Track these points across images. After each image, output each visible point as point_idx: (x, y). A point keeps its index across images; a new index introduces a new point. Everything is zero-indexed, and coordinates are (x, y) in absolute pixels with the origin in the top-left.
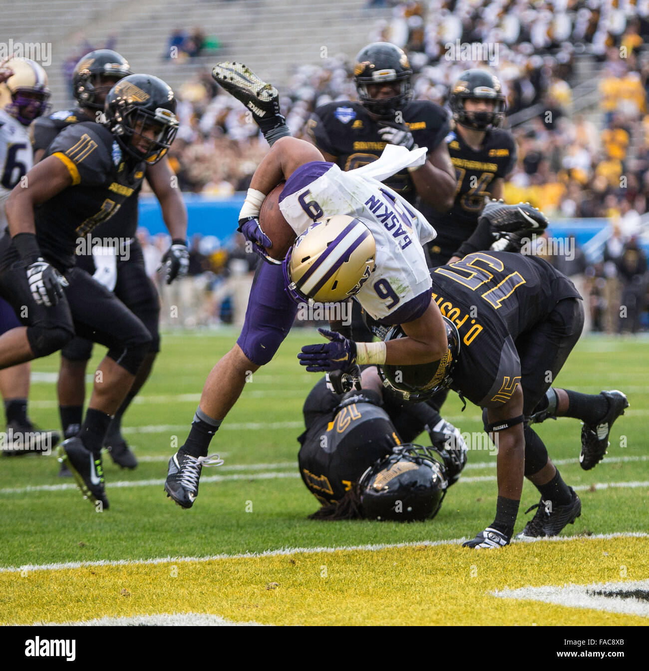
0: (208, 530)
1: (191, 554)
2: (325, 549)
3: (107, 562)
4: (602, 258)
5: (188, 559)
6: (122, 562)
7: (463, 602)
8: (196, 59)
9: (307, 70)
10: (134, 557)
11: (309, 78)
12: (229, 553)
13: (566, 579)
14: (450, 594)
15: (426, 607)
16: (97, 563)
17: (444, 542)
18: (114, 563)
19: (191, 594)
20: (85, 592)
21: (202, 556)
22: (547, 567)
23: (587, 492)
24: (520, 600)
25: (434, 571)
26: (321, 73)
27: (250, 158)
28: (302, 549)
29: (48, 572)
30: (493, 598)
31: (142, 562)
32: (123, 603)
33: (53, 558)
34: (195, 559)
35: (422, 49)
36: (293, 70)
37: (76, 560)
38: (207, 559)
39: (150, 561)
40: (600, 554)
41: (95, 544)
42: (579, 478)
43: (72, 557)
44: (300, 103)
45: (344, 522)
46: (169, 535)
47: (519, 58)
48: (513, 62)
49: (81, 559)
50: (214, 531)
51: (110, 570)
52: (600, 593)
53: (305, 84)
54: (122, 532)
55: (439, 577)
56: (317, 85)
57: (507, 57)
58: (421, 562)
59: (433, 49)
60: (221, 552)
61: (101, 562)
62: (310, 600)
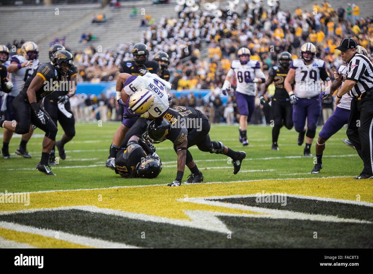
0: (93, 181)
1: (88, 188)
2: (127, 187)
3: (63, 190)
4: (209, 101)
5: (87, 190)
6: (67, 190)
7: (168, 202)
8: (89, 42)
9: (122, 46)
10: (71, 189)
11: (123, 48)
12: (99, 188)
13: (198, 196)
14: (164, 200)
15: (157, 204)
16: (60, 191)
17: (162, 185)
18: (65, 191)
19: (88, 200)
20: (56, 199)
21: (91, 188)
22: (193, 192)
23: (204, 170)
24: (184, 202)
25: (159, 193)
26: (126, 46)
27: (105, 71)
28: (120, 187)
29: (45, 193)
30: (177, 201)
31: (73, 190)
32: (67, 202)
33: (47, 189)
34: (89, 190)
35: (156, 39)
36: (118, 45)
37: (53, 190)
38: (92, 189)
39: (75, 190)
40: (208, 188)
41: (59, 185)
42: (202, 166)
43: (52, 189)
44: (120, 55)
45: (133, 179)
46: (81, 182)
47: (185, 42)
48: (183, 43)
49: (55, 189)
50: (95, 181)
51: (64, 193)
52: (208, 200)
53: (121, 50)
54: (67, 181)
55: (161, 195)
56: (125, 50)
57: (181, 42)
58: (155, 190)
59: (159, 39)
60: (96, 188)
61: (61, 190)
62: (123, 202)
